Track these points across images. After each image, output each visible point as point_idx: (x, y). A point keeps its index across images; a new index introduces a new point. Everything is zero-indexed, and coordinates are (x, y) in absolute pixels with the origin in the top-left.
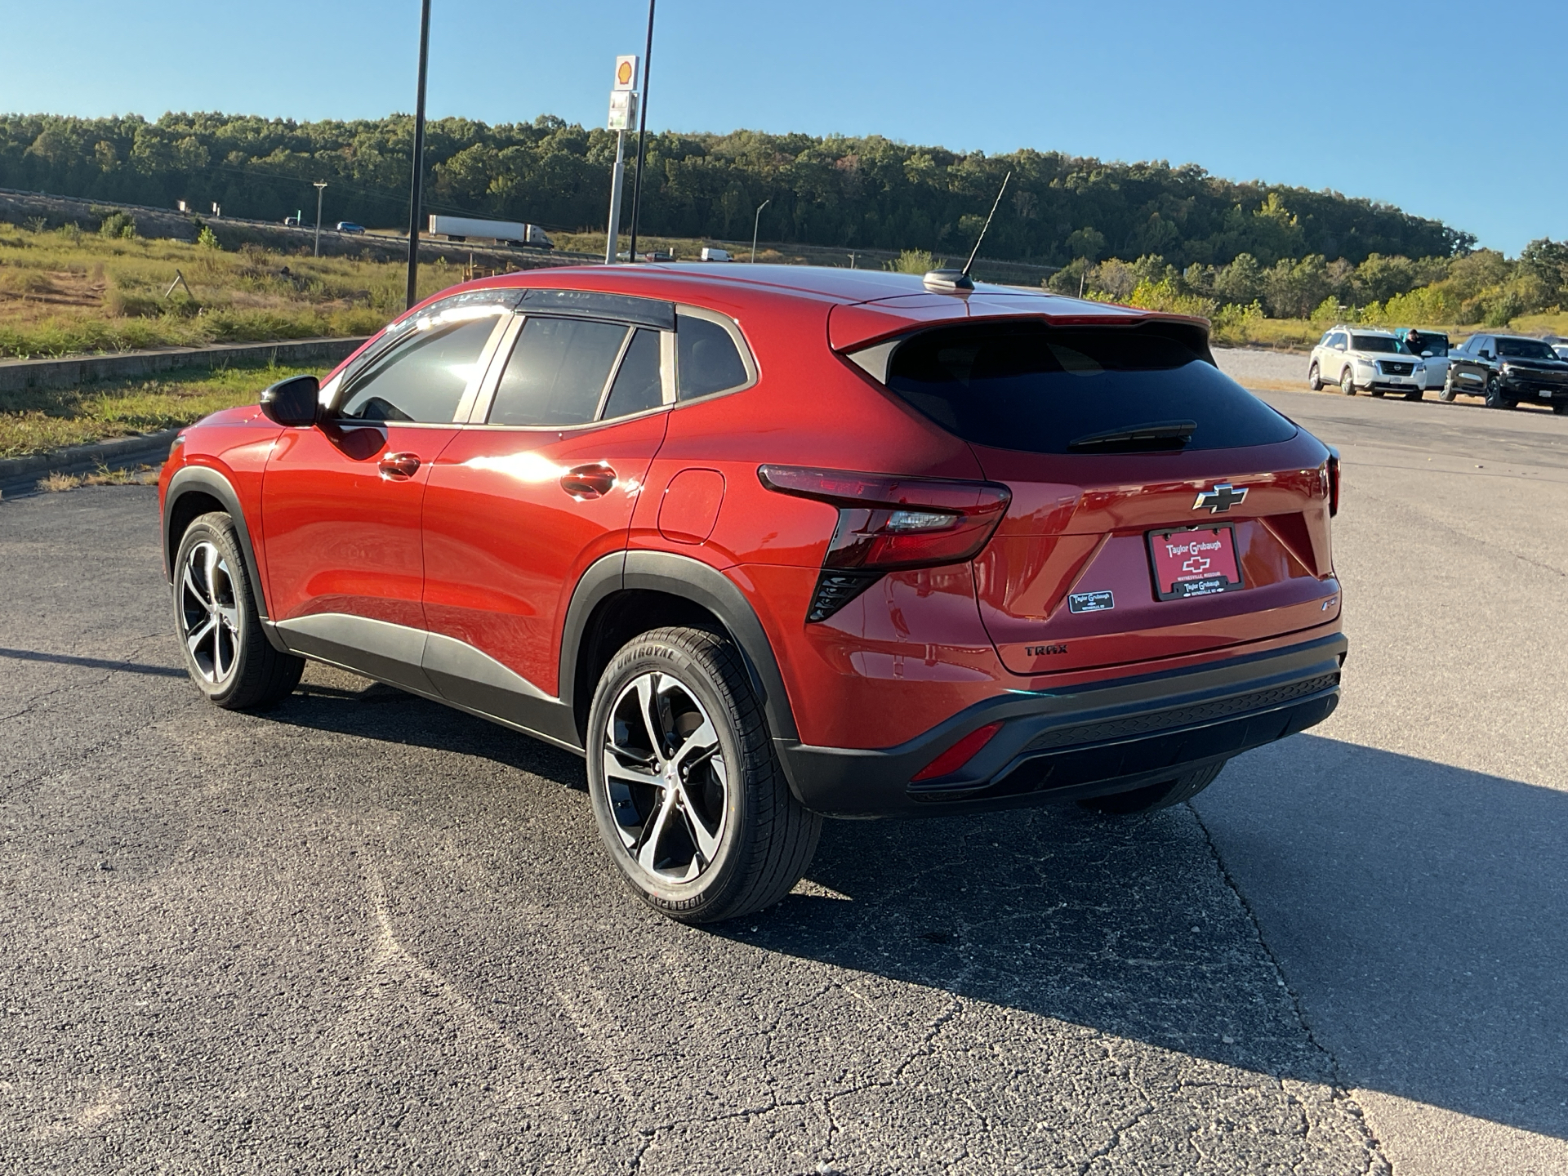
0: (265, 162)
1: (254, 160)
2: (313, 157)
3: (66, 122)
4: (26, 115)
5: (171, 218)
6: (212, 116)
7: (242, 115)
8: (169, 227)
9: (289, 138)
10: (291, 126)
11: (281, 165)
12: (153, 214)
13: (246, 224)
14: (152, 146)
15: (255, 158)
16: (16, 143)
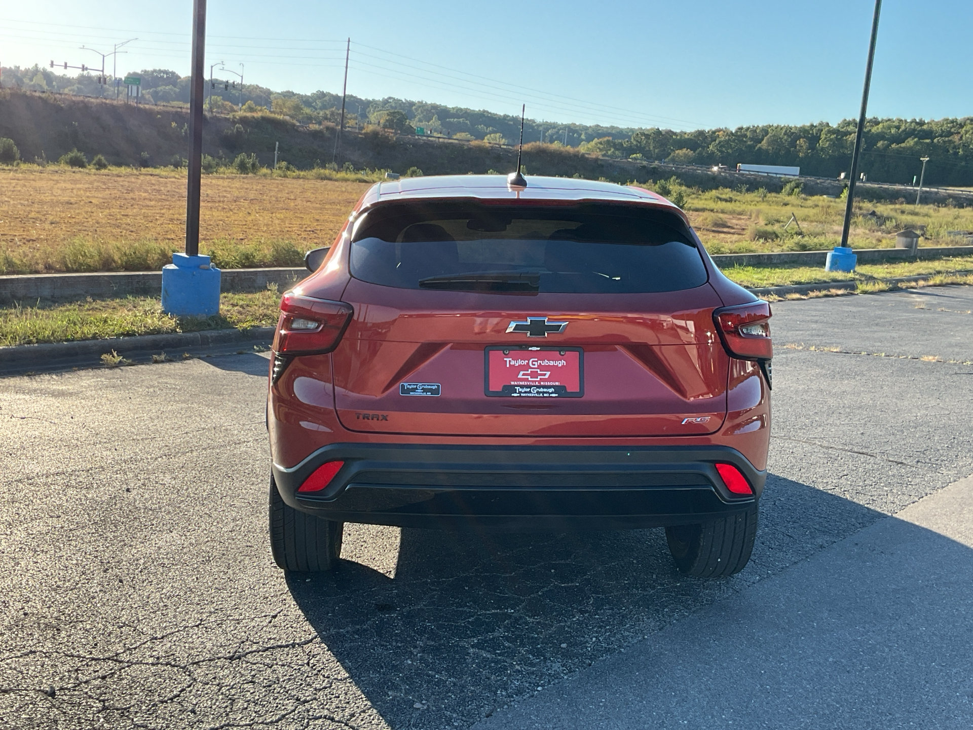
0: (900, 147)
1: (893, 146)
2: (933, 142)
3: (781, 129)
4: (760, 126)
5: (830, 183)
6: (871, 120)
7: (891, 118)
8: (828, 188)
9: (919, 131)
10: (921, 123)
11: (910, 148)
12: (818, 181)
13: (876, 186)
14: (831, 140)
15: (894, 144)
16: (752, 142)
